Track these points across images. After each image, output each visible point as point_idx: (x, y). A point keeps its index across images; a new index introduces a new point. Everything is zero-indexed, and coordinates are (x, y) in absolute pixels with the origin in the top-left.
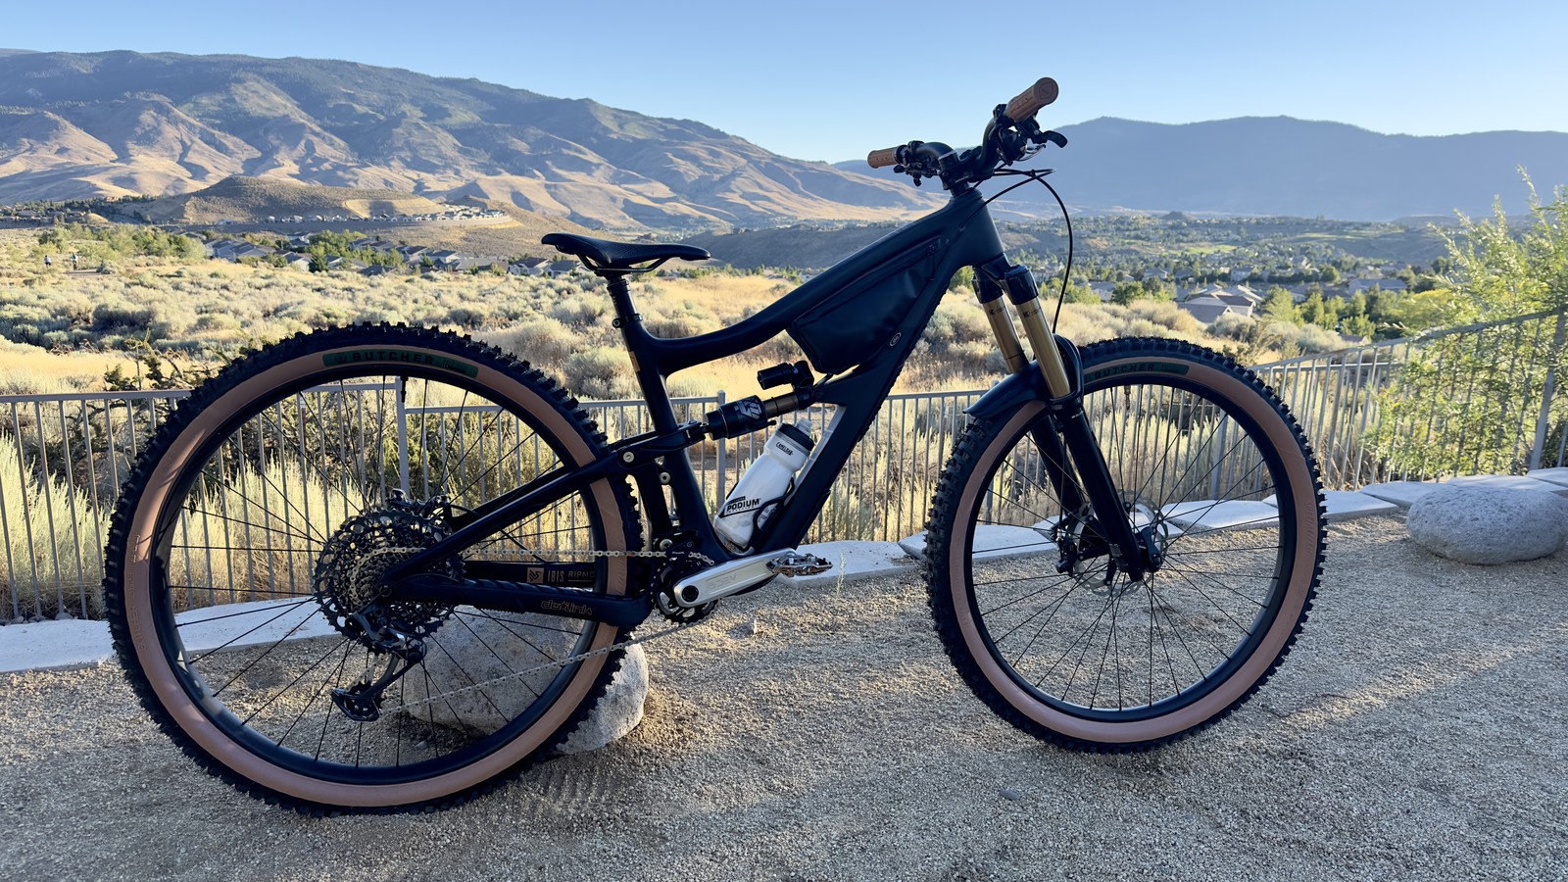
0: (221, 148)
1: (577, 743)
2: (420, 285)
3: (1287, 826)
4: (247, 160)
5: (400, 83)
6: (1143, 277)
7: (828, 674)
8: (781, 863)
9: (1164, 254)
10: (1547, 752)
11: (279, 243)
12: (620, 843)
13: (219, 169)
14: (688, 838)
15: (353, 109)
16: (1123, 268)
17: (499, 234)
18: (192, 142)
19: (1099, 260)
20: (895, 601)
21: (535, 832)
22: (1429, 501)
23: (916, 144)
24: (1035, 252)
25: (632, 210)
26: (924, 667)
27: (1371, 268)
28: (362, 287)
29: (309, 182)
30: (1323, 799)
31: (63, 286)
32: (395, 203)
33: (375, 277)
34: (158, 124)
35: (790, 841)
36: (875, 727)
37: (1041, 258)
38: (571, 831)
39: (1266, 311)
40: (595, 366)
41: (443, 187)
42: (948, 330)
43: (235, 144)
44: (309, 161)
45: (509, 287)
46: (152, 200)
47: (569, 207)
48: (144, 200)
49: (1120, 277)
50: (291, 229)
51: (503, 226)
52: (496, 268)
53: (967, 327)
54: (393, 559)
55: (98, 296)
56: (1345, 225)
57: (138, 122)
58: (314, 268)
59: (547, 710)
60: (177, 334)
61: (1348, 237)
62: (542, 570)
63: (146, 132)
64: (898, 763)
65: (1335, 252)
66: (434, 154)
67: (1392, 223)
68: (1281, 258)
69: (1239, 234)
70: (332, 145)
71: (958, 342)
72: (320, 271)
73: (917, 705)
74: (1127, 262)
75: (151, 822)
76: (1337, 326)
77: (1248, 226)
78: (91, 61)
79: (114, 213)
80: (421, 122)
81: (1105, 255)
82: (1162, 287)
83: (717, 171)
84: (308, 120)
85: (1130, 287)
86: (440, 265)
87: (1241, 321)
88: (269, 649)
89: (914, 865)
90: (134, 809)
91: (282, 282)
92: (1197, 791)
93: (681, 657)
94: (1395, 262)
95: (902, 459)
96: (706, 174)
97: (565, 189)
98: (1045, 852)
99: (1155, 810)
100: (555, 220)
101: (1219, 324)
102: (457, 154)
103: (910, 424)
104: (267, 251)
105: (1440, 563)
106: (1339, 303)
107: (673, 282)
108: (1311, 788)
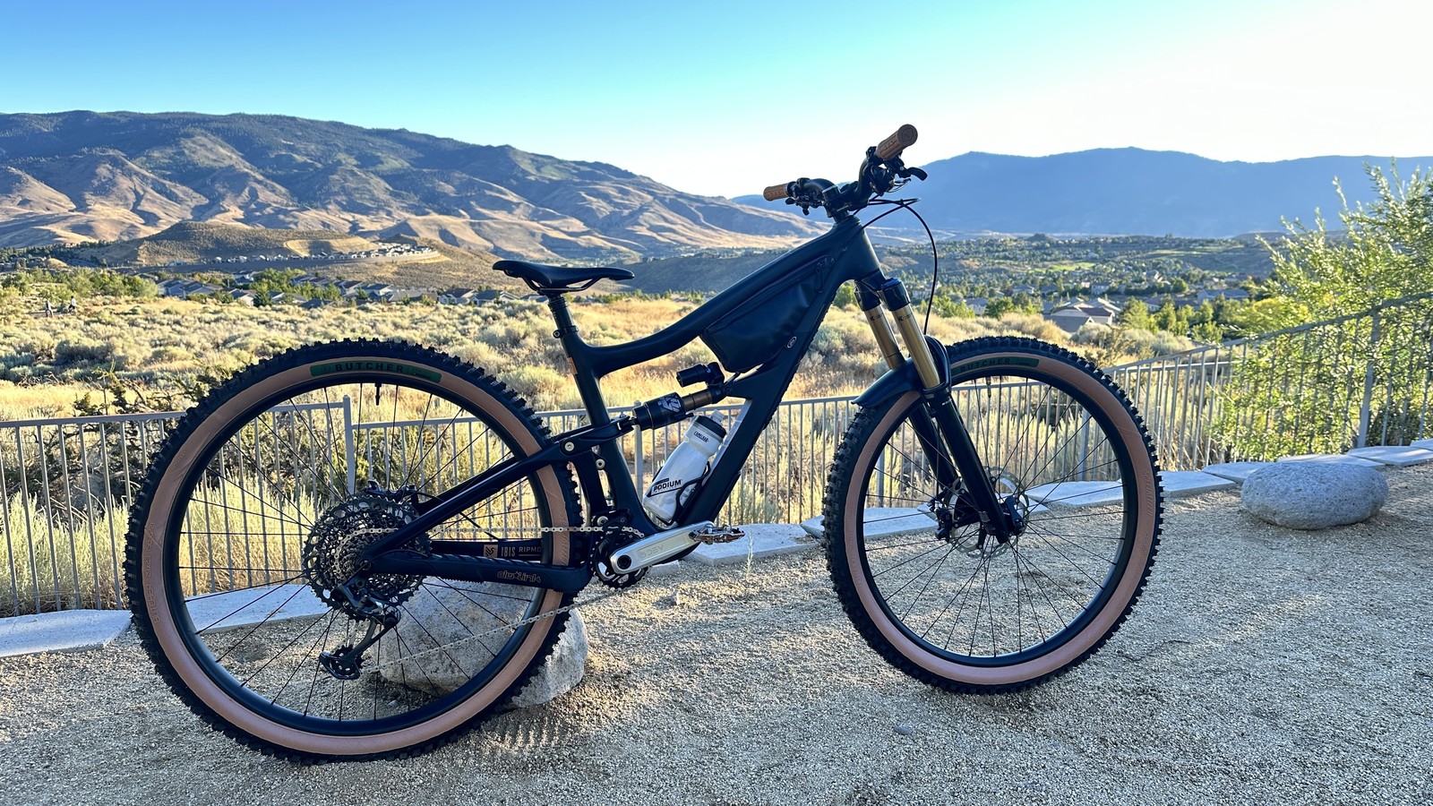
0: (171, 196)
1: (529, 697)
2: (357, 316)
3: (1140, 750)
4: (196, 206)
5: (336, 134)
6: (1012, 292)
7: (743, 636)
8: (708, 791)
9: (1030, 272)
10: (1361, 682)
11: (225, 281)
12: (569, 779)
13: (170, 216)
14: (627, 773)
15: (294, 159)
16: (994, 286)
17: (428, 268)
18: (145, 191)
19: (972, 278)
20: (799, 573)
21: (495, 772)
22: (1260, 475)
23: (803, 181)
24: (915, 273)
25: (549, 242)
26: (826, 628)
27: (1216, 280)
28: (304, 319)
29: (253, 225)
30: (1170, 726)
31: (26, 325)
32: (333, 242)
33: (315, 310)
34: (114, 177)
35: (716, 773)
36: (785, 678)
37: (921, 278)
38: (527, 771)
39: (1124, 321)
40: (521, 384)
41: (377, 227)
42: (839, 344)
43: (184, 193)
44: (253, 206)
45: (439, 315)
46: (108, 245)
47: (492, 242)
48: (101, 245)
49: (992, 294)
50: (236, 268)
51: (432, 261)
52: (426, 298)
53: (856, 340)
54: (371, 539)
55: (59, 333)
56: (1191, 242)
57: (95, 175)
58: (257, 303)
59: (502, 668)
60: (133, 366)
61: (1195, 253)
62: (496, 546)
63: (102, 183)
64: (806, 708)
65: (1184, 266)
66: (367, 197)
67: (1233, 239)
68: (1136, 273)
69: (1097, 253)
70: (273, 191)
71: (848, 354)
72: (264, 306)
73: (821, 659)
74: (997, 280)
75: (162, 774)
76: (1188, 333)
77: (1105, 245)
78: (52, 121)
79: (72, 257)
80: (355, 169)
81: (977, 275)
82: (1030, 301)
83: (626, 207)
84: (252, 170)
85: (1001, 302)
86: (375, 298)
87: (1102, 330)
88: (250, 630)
89: (822, 789)
90: (146, 764)
91: (230, 316)
92: (1063, 723)
93: (614, 626)
94: (1238, 274)
95: (802, 459)
96: (617, 210)
97: (488, 226)
98: (934, 776)
99: (1027, 740)
100: (480, 254)
101: (1082, 333)
102: (388, 197)
103: (808, 427)
104: (215, 289)
105: (1272, 530)
106: (1189, 311)
107: (589, 307)
108: (1160, 718)
